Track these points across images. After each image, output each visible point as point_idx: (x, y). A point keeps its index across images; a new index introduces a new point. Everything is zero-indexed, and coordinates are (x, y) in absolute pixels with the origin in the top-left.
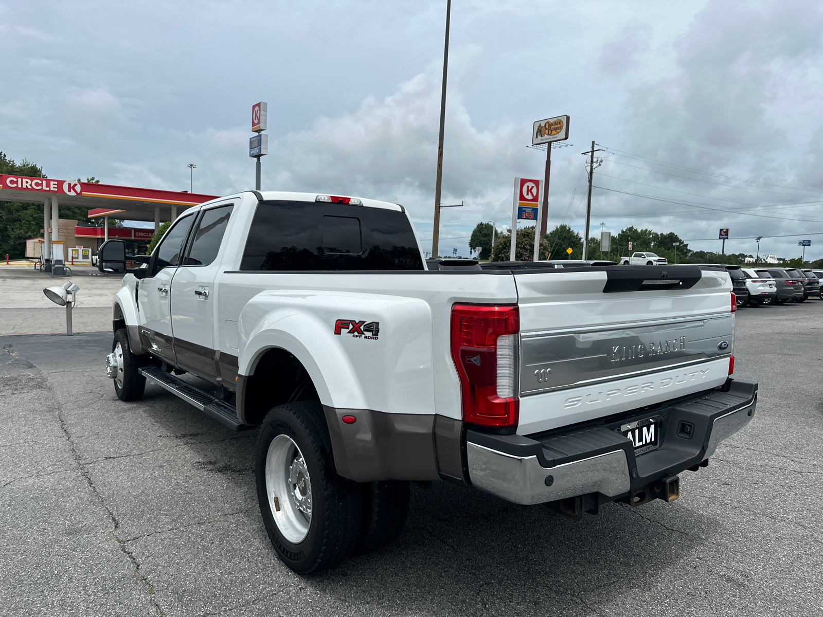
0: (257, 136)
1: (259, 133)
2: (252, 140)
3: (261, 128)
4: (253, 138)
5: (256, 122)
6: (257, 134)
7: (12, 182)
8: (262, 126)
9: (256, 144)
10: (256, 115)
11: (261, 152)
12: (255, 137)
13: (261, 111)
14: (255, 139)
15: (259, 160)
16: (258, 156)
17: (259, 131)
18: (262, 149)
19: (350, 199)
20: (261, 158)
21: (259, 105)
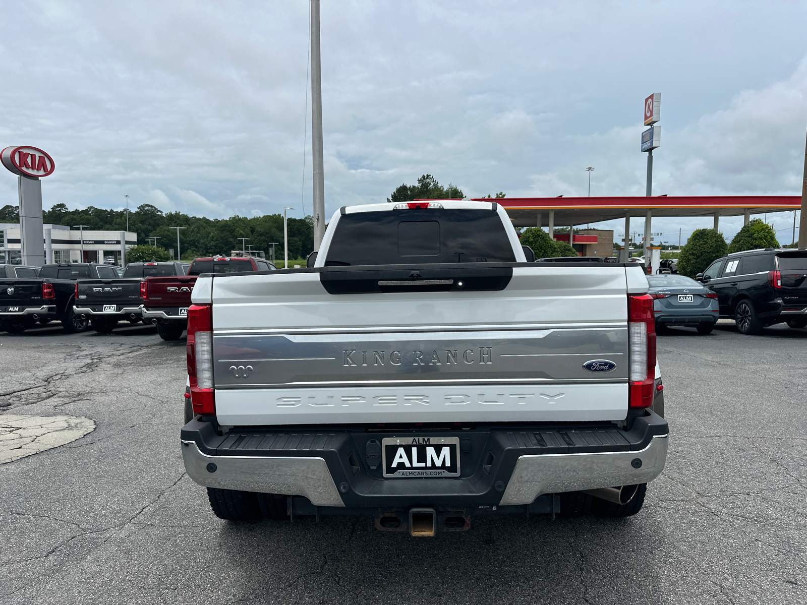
0: (649, 130)
1: (651, 126)
2: (644, 134)
3: (654, 120)
4: (645, 132)
5: (648, 115)
6: (649, 127)
8: (654, 118)
9: (648, 138)
10: (649, 107)
11: (652, 145)
12: (647, 131)
13: (654, 103)
14: (647, 132)
15: (651, 154)
16: (650, 150)
17: (651, 124)
18: (654, 142)
19: (428, 203)
20: (653, 151)
21: (651, 97)
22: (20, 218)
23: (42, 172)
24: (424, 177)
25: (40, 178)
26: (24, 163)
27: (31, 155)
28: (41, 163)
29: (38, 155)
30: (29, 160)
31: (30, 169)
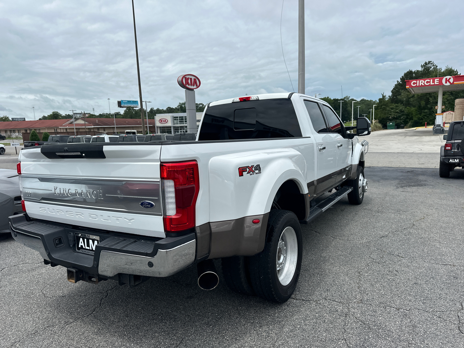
7: (414, 83)
19: (250, 97)
22: (186, 110)
23: (195, 87)
24: (426, 63)
25: (194, 90)
26: (187, 83)
27: (190, 78)
28: (195, 82)
29: (193, 78)
30: (189, 81)
31: (190, 86)
